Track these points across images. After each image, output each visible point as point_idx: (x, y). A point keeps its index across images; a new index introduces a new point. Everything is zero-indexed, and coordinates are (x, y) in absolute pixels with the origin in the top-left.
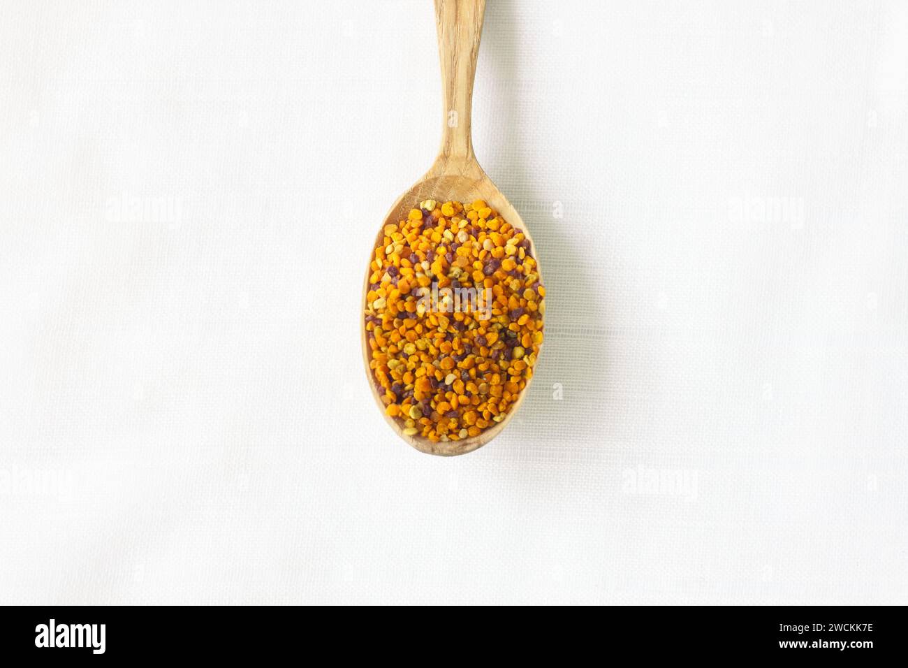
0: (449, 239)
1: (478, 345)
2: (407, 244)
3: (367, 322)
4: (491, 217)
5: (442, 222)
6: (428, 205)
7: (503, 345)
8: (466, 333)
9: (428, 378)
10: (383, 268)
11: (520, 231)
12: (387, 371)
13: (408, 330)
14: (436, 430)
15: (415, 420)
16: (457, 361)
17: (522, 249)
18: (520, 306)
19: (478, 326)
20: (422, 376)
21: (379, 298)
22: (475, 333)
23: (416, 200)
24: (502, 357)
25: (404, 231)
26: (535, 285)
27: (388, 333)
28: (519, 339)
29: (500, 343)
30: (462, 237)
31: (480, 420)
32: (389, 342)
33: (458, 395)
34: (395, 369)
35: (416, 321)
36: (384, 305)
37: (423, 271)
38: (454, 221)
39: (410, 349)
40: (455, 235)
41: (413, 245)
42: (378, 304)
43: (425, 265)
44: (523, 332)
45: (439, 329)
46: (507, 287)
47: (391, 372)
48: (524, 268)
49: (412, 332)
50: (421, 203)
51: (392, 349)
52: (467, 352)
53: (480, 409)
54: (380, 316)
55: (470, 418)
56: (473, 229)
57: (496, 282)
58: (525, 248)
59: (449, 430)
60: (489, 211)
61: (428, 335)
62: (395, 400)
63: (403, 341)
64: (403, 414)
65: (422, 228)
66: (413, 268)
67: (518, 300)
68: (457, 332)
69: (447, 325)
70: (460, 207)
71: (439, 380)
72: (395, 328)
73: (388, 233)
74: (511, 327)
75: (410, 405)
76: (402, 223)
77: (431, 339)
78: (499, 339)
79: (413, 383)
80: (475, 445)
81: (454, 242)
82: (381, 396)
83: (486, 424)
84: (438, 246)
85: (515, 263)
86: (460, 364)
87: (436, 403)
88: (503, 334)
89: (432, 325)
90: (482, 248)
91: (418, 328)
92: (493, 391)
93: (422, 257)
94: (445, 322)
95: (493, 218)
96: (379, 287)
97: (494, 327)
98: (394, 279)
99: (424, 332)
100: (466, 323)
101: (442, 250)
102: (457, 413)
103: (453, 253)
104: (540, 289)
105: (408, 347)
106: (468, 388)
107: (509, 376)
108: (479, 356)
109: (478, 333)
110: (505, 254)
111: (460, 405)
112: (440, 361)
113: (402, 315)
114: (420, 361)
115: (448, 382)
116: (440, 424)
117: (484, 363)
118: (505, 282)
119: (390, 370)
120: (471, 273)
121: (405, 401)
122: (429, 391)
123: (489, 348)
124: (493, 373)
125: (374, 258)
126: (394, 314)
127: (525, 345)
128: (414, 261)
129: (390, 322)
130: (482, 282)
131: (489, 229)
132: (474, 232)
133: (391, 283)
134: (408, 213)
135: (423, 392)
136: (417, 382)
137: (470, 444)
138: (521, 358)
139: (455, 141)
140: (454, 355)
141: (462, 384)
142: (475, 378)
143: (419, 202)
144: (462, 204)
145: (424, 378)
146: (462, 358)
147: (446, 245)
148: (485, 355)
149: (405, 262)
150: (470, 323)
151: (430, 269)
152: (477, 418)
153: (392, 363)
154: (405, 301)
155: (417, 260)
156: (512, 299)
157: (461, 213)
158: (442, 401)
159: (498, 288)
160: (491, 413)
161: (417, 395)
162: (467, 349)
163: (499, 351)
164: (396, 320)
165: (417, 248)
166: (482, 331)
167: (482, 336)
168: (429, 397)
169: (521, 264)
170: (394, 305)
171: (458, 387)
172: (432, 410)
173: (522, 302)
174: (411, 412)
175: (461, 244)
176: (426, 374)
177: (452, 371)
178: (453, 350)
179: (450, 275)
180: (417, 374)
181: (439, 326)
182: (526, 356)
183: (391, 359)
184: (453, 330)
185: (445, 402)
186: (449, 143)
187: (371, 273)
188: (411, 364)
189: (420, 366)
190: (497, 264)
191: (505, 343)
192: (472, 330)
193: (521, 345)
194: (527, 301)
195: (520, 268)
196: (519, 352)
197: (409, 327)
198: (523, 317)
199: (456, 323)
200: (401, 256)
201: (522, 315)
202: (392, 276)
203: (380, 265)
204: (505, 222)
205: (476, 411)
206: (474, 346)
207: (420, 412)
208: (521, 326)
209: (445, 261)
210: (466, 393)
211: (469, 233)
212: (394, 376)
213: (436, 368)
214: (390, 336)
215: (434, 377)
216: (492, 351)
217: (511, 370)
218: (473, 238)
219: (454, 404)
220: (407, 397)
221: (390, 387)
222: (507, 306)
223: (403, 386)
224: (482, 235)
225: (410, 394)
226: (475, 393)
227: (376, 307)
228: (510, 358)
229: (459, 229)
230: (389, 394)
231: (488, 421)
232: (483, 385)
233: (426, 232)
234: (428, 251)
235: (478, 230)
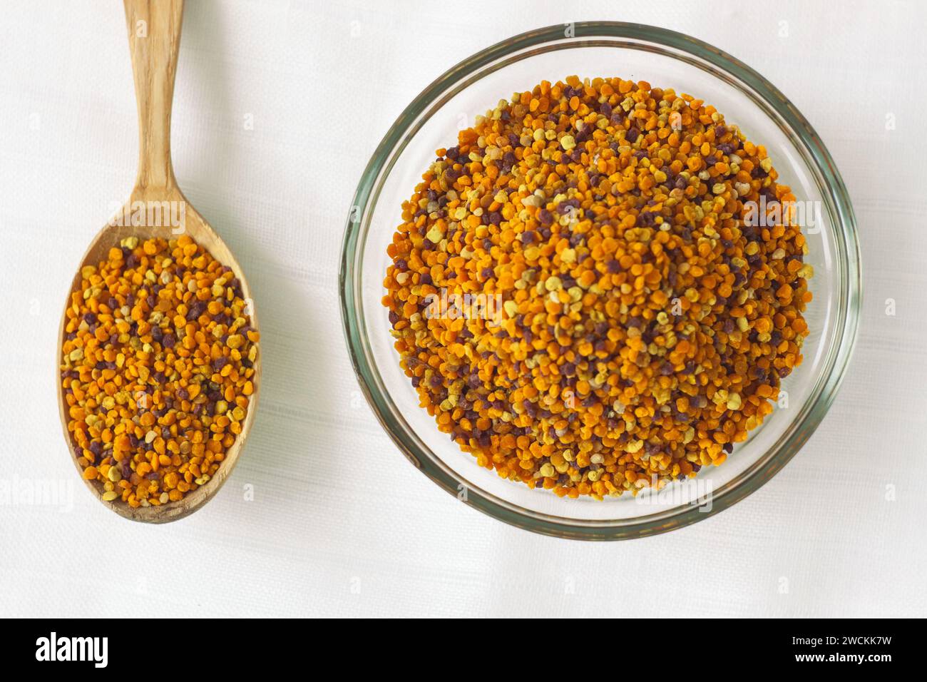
0: (151, 281)
1: (179, 398)
2: (105, 288)
3: (63, 379)
4: (197, 254)
5: (144, 261)
6: (129, 243)
7: (205, 399)
8: (167, 385)
9: (127, 435)
10: (80, 314)
11: (229, 269)
12: (85, 427)
13: (106, 381)
14: (136, 494)
15: (114, 483)
16: (158, 417)
17: (230, 290)
18: (223, 355)
19: (179, 377)
20: (121, 433)
21: (76, 348)
22: (176, 385)
23: (116, 238)
24: (205, 412)
25: (103, 272)
26: (244, 329)
27: (86, 386)
28: (222, 391)
29: (202, 396)
30: (165, 278)
31: (181, 482)
32: (87, 395)
33: (159, 455)
34: (93, 425)
35: (115, 372)
36: (81, 356)
37: (122, 317)
38: (157, 260)
39: (108, 403)
40: (158, 276)
41: (112, 288)
42: (74, 356)
43: (124, 310)
44: (226, 384)
45: (139, 381)
46: (209, 334)
47: (89, 429)
48: (232, 310)
49: (111, 385)
50: (122, 242)
51: (90, 403)
52: (168, 407)
53: (181, 471)
54: (78, 369)
55: (171, 481)
56: (177, 268)
57: (198, 328)
58: (234, 288)
59: (150, 494)
60: (194, 248)
61: (128, 387)
62: (93, 461)
63: (101, 394)
64: (102, 476)
65: (123, 268)
66: (112, 314)
67: (221, 348)
68: (157, 384)
69: (147, 376)
70: (164, 244)
71: (139, 437)
72: (93, 380)
73: (86, 275)
74: (214, 378)
75: (108, 466)
76: (102, 264)
77: (131, 392)
78: (201, 392)
79: (112, 441)
80: (180, 510)
81: (157, 283)
82: (77, 457)
83: (188, 487)
84: (140, 288)
85: (222, 306)
86: (160, 420)
87: (136, 464)
88: (206, 386)
89: (131, 376)
90: (187, 290)
91: (118, 380)
92: (195, 450)
93: (121, 301)
94: (145, 373)
95: (200, 255)
96: (76, 337)
97: (196, 378)
98: (92, 327)
99: (123, 384)
100: (167, 374)
101: (143, 293)
102: (156, 475)
103: (156, 296)
104: (250, 334)
105: (107, 400)
106: (170, 447)
107: (211, 434)
108: (181, 411)
109: (180, 385)
110: (212, 295)
111: (160, 466)
112: (140, 416)
113: (101, 365)
114: (119, 417)
115: (148, 440)
116: (140, 487)
117: (185, 418)
118: (207, 328)
119: (88, 427)
120: (172, 318)
121: (104, 461)
122: (128, 449)
123: (191, 402)
124: (195, 430)
125: (70, 305)
126: (93, 363)
127: (228, 398)
128: (112, 306)
129: (88, 373)
130: (183, 328)
131: (195, 268)
132: (178, 271)
133: (89, 332)
134: (108, 253)
135: (122, 452)
136: (117, 440)
137: (174, 508)
138: (224, 414)
139: (152, 169)
140: (154, 410)
141: (162, 442)
142: (176, 435)
143: (120, 239)
144: (167, 241)
145: (123, 435)
146: (163, 413)
147: (148, 289)
148: (187, 410)
149: (103, 307)
150: (172, 374)
151: (130, 315)
152: (179, 480)
153: (90, 419)
154: (104, 350)
155: (117, 306)
156: (215, 347)
157: (166, 250)
158: (141, 462)
159: (200, 335)
160: (193, 475)
161: (116, 454)
162: (168, 404)
163: (201, 405)
164: (94, 371)
165: (116, 292)
166: (183, 382)
167: (184, 389)
168: (128, 457)
169: (230, 306)
170: (93, 354)
171: (159, 446)
172: (132, 472)
173: (225, 351)
174: (108, 472)
175: (164, 286)
176: (125, 432)
177: (152, 427)
178: (153, 404)
179: (150, 321)
180: (117, 431)
181: (139, 377)
182: (229, 411)
183: (89, 414)
184: (154, 382)
185: (145, 463)
186: (145, 171)
187: (67, 320)
188: (110, 420)
189: (119, 423)
190: (203, 307)
191: (208, 397)
192: (173, 382)
193: (224, 399)
194: (231, 349)
195: (228, 310)
196: (222, 406)
197: (108, 378)
198: (226, 367)
199: (157, 374)
200: (99, 301)
201: (225, 365)
202: (89, 324)
203: (77, 311)
204: (213, 259)
205: (178, 473)
206: (176, 399)
207: (119, 473)
208: (224, 377)
209: (147, 306)
210: (167, 452)
211: (173, 273)
212: (92, 434)
213: (136, 425)
214: (88, 388)
215: (134, 435)
216: (194, 405)
217: (213, 427)
218: (177, 278)
219: (154, 464)
220: (105, 457)
221: (88, 447)
222: (210, 356)
223: (101, 444)
224: (187, 275)
225: (109, 453)
226: (176, 452)
227: (73, 358)
228: (212, 413)
229: (163, 269)
230: (87, 454)
231: (190, 484)
232: (184, 443)
233: (127, 274)
234: (128, 295)
235: (183, 269)
